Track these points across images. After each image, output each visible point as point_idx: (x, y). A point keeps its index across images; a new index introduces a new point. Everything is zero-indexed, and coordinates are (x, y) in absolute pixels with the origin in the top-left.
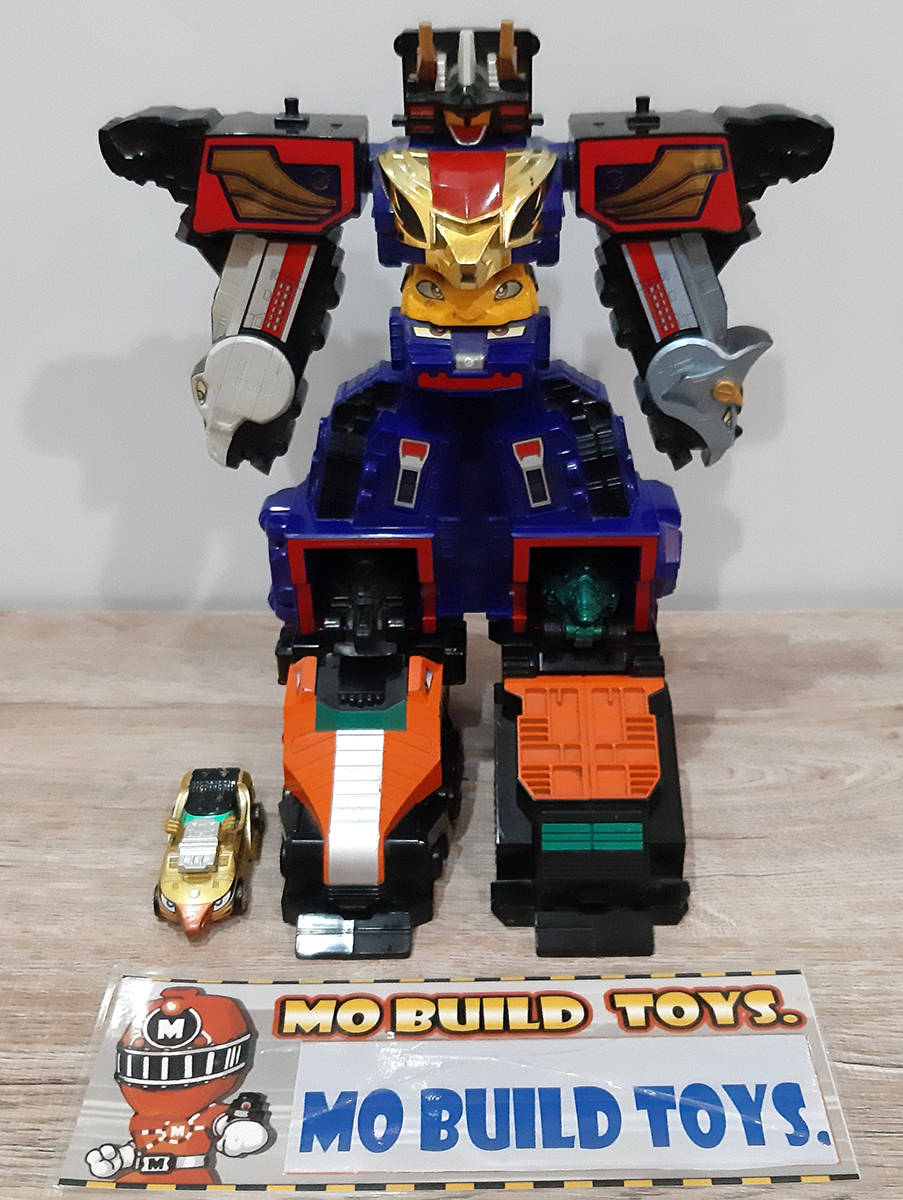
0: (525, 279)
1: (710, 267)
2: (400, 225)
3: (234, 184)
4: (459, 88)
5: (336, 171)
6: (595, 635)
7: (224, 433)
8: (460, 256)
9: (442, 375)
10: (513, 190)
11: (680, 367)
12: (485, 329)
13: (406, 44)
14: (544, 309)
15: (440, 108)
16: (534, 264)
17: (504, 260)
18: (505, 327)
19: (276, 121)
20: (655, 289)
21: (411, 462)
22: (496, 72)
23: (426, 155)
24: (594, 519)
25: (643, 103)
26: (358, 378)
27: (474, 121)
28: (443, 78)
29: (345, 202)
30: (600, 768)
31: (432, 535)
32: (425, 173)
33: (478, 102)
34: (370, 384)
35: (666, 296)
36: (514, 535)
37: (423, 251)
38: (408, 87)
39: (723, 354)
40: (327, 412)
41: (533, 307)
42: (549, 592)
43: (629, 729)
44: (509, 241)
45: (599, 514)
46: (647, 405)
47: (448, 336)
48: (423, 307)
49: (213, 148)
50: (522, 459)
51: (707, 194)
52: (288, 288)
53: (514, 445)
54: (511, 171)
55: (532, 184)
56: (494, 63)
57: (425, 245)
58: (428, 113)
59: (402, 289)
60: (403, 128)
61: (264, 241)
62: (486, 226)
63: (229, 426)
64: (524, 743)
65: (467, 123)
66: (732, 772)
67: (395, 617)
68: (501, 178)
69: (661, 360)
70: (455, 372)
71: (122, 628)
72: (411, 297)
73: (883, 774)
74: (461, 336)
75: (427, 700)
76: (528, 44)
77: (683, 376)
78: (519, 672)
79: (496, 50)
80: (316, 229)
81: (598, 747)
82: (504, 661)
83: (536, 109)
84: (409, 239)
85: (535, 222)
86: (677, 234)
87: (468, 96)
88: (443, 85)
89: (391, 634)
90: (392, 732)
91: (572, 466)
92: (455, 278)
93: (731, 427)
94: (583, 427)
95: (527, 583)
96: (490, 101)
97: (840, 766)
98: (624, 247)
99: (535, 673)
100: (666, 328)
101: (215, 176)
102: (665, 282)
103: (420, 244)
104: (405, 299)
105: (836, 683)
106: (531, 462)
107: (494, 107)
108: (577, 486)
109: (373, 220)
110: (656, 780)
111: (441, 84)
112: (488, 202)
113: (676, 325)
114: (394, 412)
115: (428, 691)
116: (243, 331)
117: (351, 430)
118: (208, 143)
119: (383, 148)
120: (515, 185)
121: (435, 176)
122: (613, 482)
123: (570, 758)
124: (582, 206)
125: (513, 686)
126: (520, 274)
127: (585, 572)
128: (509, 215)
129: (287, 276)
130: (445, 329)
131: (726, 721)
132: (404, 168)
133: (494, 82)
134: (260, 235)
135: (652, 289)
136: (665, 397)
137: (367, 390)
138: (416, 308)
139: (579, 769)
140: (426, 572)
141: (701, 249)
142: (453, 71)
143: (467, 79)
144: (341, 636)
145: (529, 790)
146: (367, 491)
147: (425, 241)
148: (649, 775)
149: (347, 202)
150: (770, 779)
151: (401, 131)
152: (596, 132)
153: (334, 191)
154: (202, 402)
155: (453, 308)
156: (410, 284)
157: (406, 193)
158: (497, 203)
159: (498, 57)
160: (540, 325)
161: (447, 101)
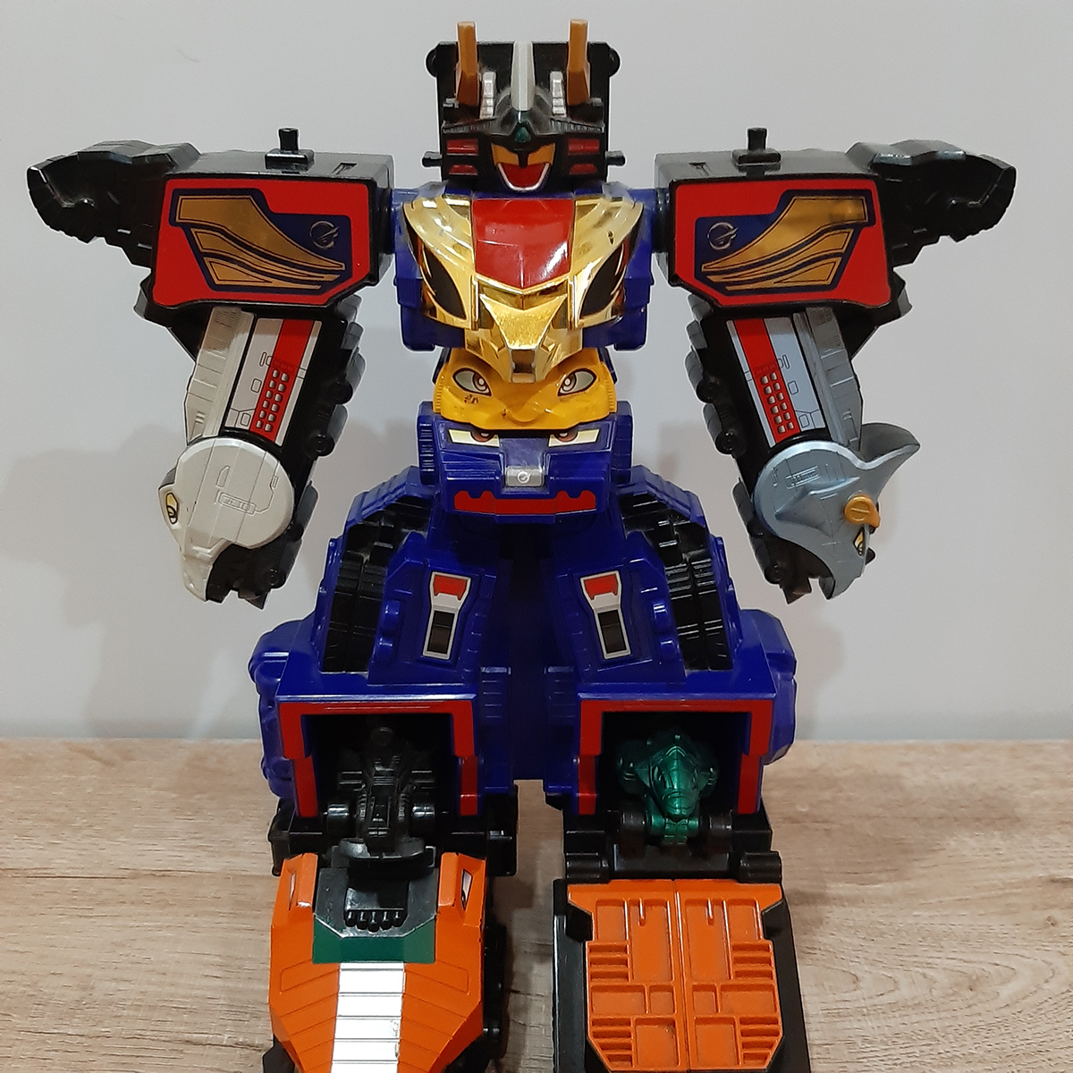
0: (599, 368)
1: (842, 350)
2: (430, 295)
3: (206, 241)
4: (511, 116)
5: (343, 222)
6: (690, 829)
7: (201, 560)
8: (513, 339)
9: (487, 494)
10: (586, 249)
11: (802, 478)
12: (545, 434)
13: (441, 61)
14: (624, 405)
15: (485, 142)
16: (611, 348)
17: (573, 343)
18: (572, 431)
19: (267, 158)
20: (770, 378)
21: (446, 603)
22: (561, 93)
23: (467, 203)
24: (687, 672)
25: (757, 137)
26: (379, 489)
27: (533, 159)
28: (490, 102)
29: (357, 264)
30: (700, 1021)
31: (472, 696)
32: (465, 226)
33: (538, 133)
34: (392, 497)
35: (784, 389)
36: (582, 695)
37: (462, 330)
38: (445, 114)
39: (859, 463)
40: (338, 533)
41: (609, 403)
42: (626, 763)
43: (737, 961)
44: (580, 318)
45: (691, 666)
46: (756, 526)
47: (495, 442)
48: (462, 404)
49: (178, 193)
50: (592, 599)
51: (845, 256)
52: (284, 377)
53: (582, 580)
54: (582, 224)
55: (612, 241)
56: (560, 81)
57: (465, 324)
58: (470, 149)
59: (434, 381)
60: (439, 169)
61: (251, 316)
62: (546, 298)
63: (208, 553)
64: (597, 982)
65: (523, 161)
66: (856, 979)
67: (421, 802)
68: (566, 235)
69: (776, 469)
70: (505, 491)
71: (108, 763)
72: (446, 390)
73: (1047, 981)
74: (513, 442)
75: (462, 916)
76: (604, 60)
77: (805, 490)
78: (587, 876)
79: (562, 69)
80: (319, 302)
81: (696, 989)
82: (567, 858)
83: (613, 147)
84: (443, 316)
85: (616, 293)
86: (801, 309)
87: (524, 125)
88: (491, 110)
89: (416, 828)
90: (415, 966)
91: (659, 608)
92: (504, 367)
93: (863, 552)
94: (673, 556)
95: (596, 757)
96: (553, 132)
97: (991, 969)
98: (730, 325)
99: (608, 876)
100: (783, 429)
101: (180, 228)
102: (783, 370)
103: (457, 322)
104: (439, 393)
105: (966, 844)
106: (605, 602)
107: (560, 140)
108: (667, 634)
109: (396, 287)
110: (777, 1041)
111: (488, 110)
112: (551, 265)
113: (797, 425)
114: (425, 534)
115: (464, 904)
116: (225, 432)
117: (367, 558)
118: (170, 186)
119: (411, 196)
120: (588, 244)
121: (479, 231)
122: (713, 626)
123: (659, 1005)
124: (676, 271)
125: (579, 896)
126: (593, 362)
127: (675, 742)
128: (581, 283)
129: (282, 362)
130: (491, 434)
131: (841, 901)
132: (438, 221)
133: (559, 108)
134: (246, 308)
135: (766, 380)
136: (779, 517)
137: (389, 507)
138: (452, 405)
139: (671, 1023)
140: (464, 745)
141: (832, 328)
142: (504, 95)
143: (522, 102)
144: (350, 829)
145: (602, 1054)
146: (386, 639)
147: (464, 318)
148: (768, 1033)
149: (361, 265)
150: (905, 992)
151: (435, 173)
152: (697, 174)
153: (342, 251)
154: (173, 520)
155: (502, 407)
156: (446, 374)
157: (438, 253)
158: (564, 267)
159: (565, 75)
160: (620, 426)
161: (496, 131)
